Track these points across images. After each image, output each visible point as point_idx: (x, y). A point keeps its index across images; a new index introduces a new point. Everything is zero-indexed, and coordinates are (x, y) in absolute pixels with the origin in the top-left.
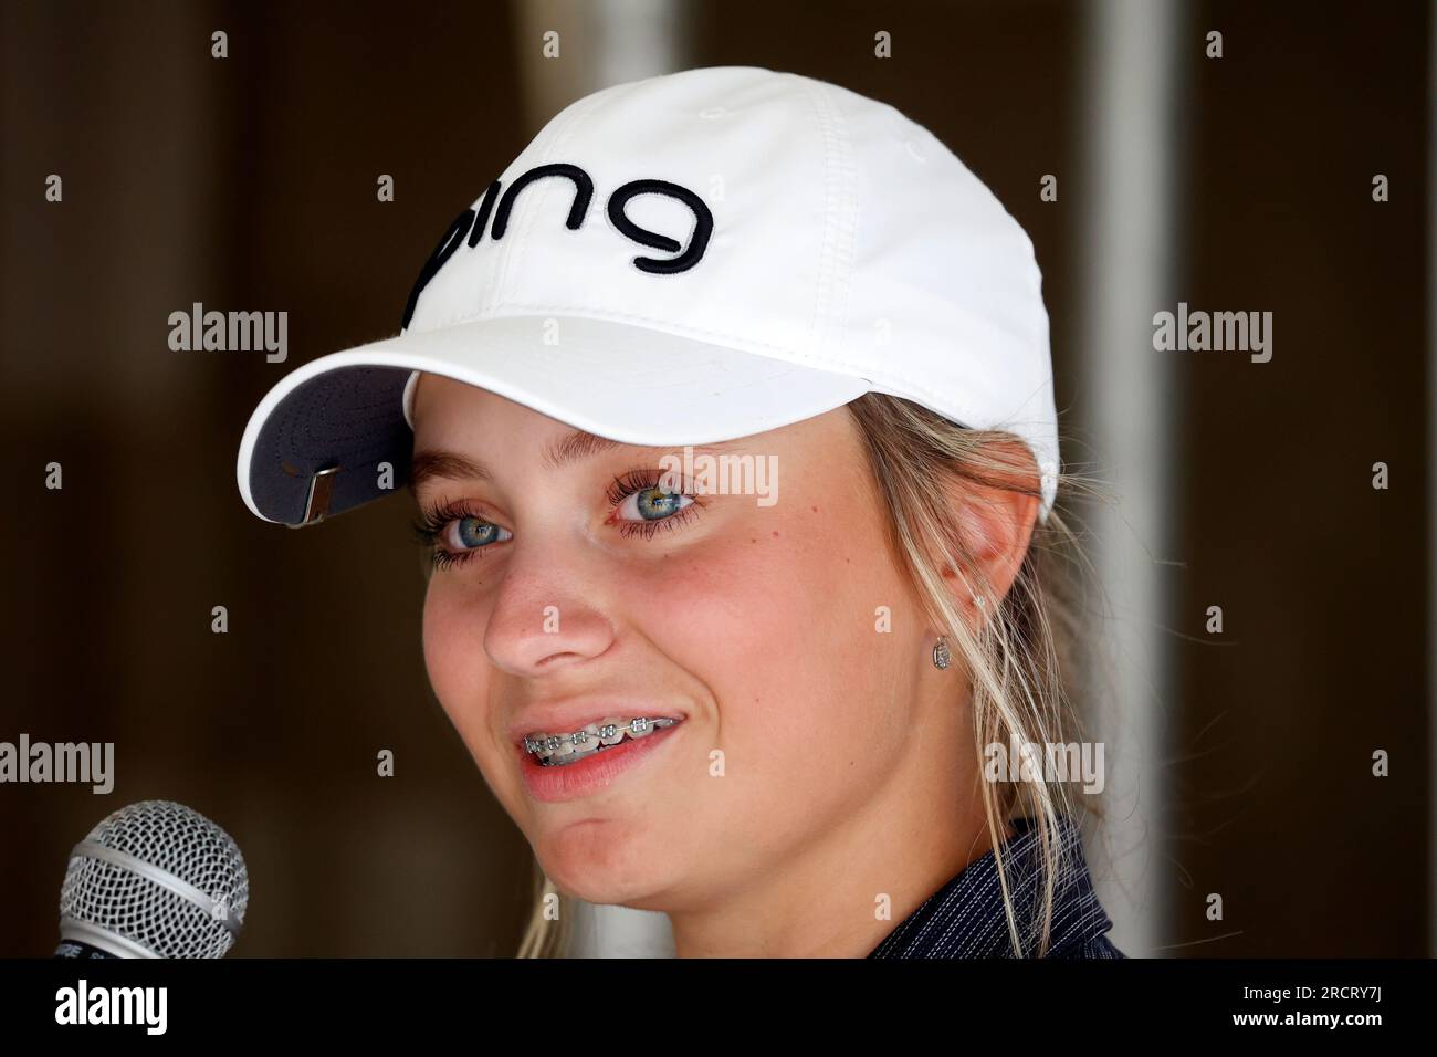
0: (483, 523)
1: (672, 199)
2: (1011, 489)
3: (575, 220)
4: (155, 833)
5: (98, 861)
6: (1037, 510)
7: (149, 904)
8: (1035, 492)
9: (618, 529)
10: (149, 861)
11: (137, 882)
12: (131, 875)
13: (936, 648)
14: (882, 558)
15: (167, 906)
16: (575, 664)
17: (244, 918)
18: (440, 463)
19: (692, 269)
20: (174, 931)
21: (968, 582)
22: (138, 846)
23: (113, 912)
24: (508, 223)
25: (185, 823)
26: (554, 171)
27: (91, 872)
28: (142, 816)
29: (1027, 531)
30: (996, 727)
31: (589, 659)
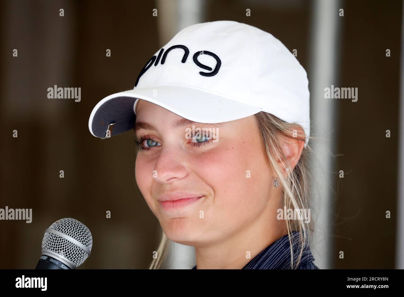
0: (153, 141)
1: (211, 56)
2: (297, 139)
3: (184, 60)
4: (68, 227)
5: (52, 234)
6: (304, 145)
7: (66, 246)
8: (304, 140)
9: (190, 145)
10: (66, 234)
11: (63, 239)
12: (61, 238)
13: (275, 181)
14: (261, 157)
15: (71, 246)
16: (177, 180)
17: (91, 250)
18: (143, 125)
19: (215, 76)
20: (72, 253)
21: (284, 164)
22: (63, 230)
23: (56, 247)
24: (166, 60)
25: (76, 224)
26: (179, 47)
27: (50, 237)
28: (64, 222)
29: (301, 151)
30: (290, 204)
31: (181, 179)
